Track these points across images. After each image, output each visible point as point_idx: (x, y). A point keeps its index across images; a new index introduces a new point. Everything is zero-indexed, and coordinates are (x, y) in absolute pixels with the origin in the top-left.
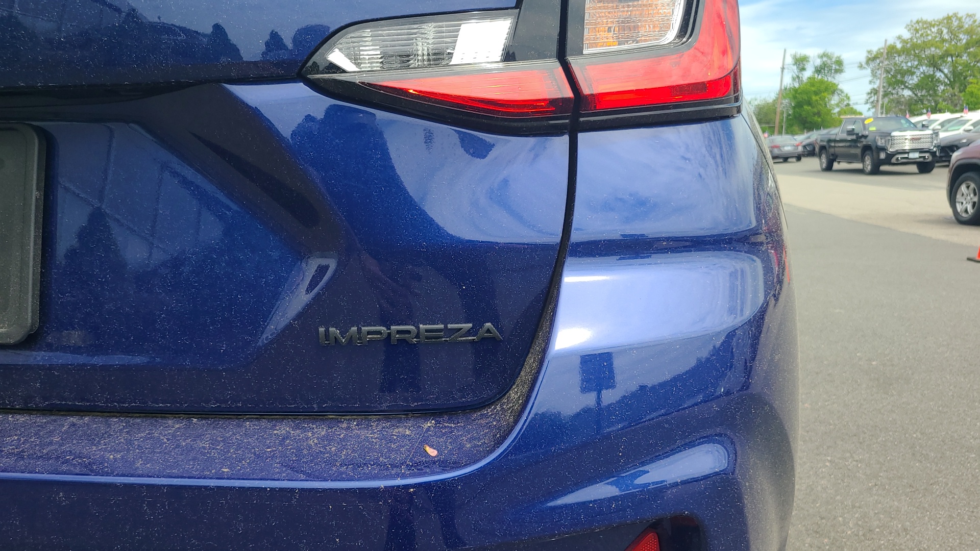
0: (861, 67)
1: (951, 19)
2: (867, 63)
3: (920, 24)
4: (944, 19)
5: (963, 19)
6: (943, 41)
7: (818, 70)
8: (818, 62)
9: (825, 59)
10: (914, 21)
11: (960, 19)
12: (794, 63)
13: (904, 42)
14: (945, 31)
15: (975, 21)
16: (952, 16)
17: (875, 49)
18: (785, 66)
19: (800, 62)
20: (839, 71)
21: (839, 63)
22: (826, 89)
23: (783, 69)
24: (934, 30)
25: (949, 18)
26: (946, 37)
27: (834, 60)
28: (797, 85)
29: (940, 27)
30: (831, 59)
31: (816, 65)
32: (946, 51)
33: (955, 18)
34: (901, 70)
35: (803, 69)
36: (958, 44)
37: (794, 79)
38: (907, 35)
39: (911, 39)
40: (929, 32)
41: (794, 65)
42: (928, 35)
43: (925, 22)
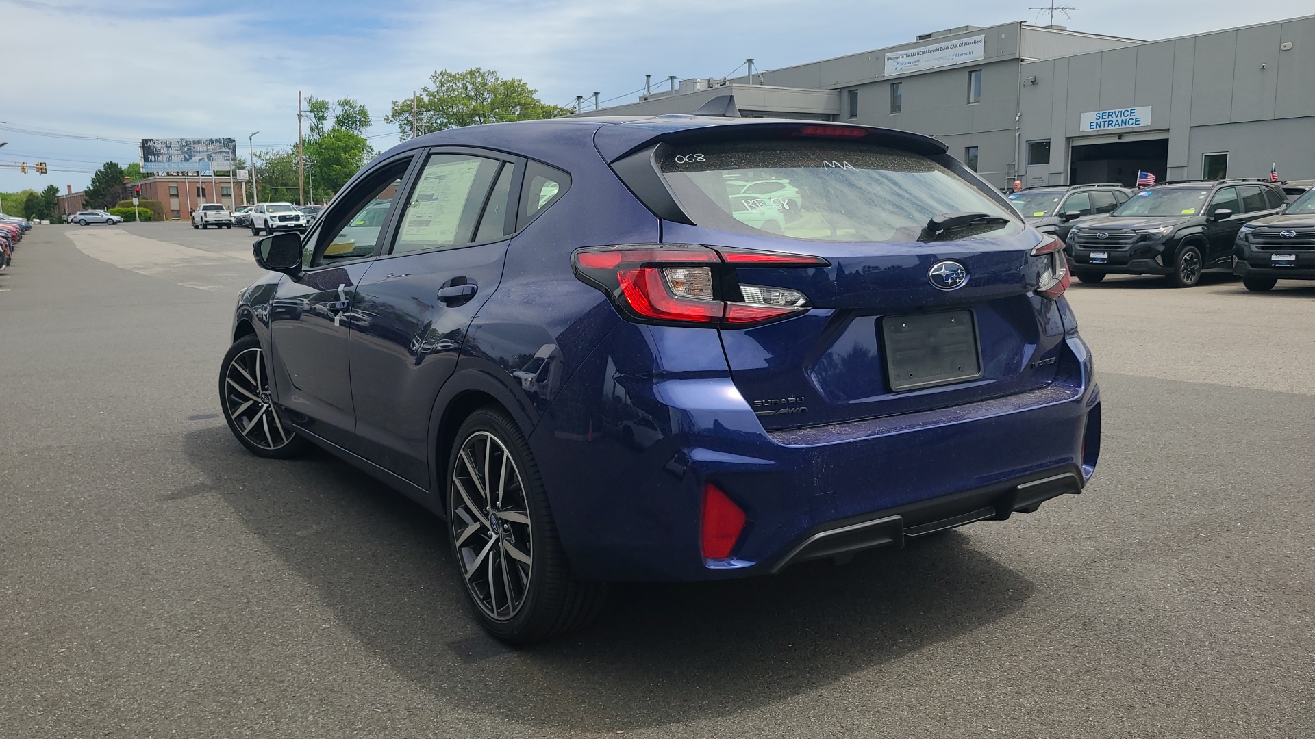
0: (387, 120)
1: (474, 74)
2: (394, 116)
3: (445, 76)
4: (467, 73)
5: (486, 75)
6: (470, 97)
7: (340, 121)
8: (339, 111)
9: (346, 108)
10: (439, 72)
11: (482, 75)
12: (310, 109)
13: (432, 95)
14: (470, 87)
15: (497, 79)
16: (475, 71)
17: (401, 101)
18: (302, 113)
19: (318, 110)
20: (365, 123)
21: (364, 113)
22: (355, 147)
23: (300, 116)
24: (460, 84)
25: (472, 73)
26: (471, 93)
27: (357, 109)
28: (317, 137)
29: (465, 82)
30: (354, 109)
31: (338, 114)
32: (474, 110)
33: (478, 74)
34: (431, 127)
35: (322, 118)
36: (484, 103)
37: (312, 130)
38: (433, 88)
39: (437, 92)
40: (455, 86)
41: (310, 111)
42: (454, 90)
43: (450, 75)
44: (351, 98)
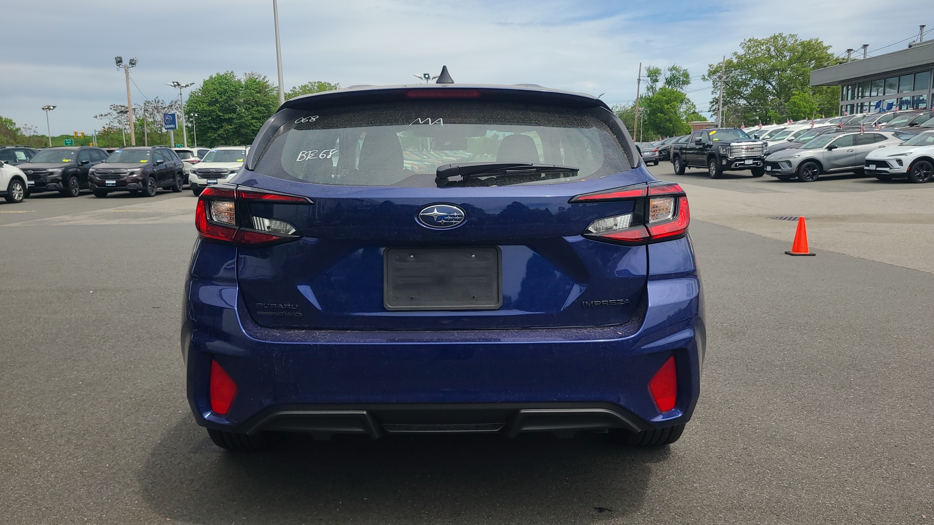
0: (704, 79)
1: (777, 38)
2: (709, 75)
3: (752, 42)
4: (771, 38)
5: (787, 38)
6: (772, 57)
7: (669, 82)
8: (668, 75)
9: (674, 72)
10: (747, 40)
11: (784, 39)
12: (648, 74)
13: (740, 58)
14: (772, 49)
15: (796, 40)
16: (777, 36)
17: (715, 64)
18: (641, 78)
19: (653, 75)
20: (686, 83)
21: (686, 75)
22: (675, 100)
23: (639, 80)
24: (764, 47)
25: (775, 38)
26: (773, 54)
27: (681, 72)
28: (651, 94)
29: (768, 45)
30: (679, 72)
31: (667, 77)
32: (773, 66)
33: (780, 38)
34: (737, 82)
35: (656, 81)
36: (783, 60)
37: (648, 89)
38: (741, 52)
39: (745, 55)
40: (759, 49)
41: (648, 77)
42: (758, 52)
43: (756, 41)
44: (678, 65)
